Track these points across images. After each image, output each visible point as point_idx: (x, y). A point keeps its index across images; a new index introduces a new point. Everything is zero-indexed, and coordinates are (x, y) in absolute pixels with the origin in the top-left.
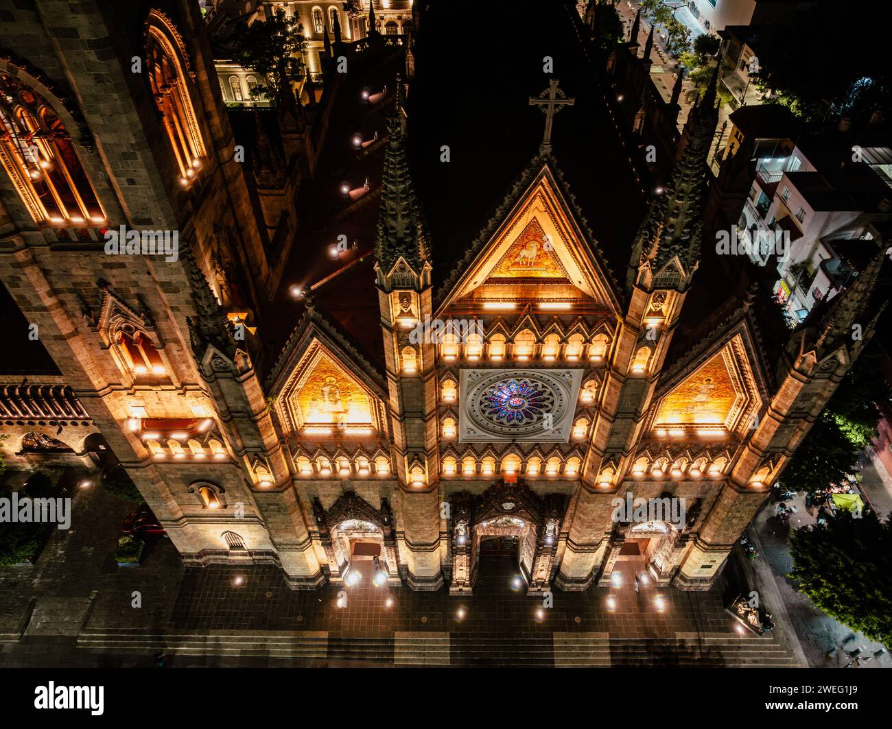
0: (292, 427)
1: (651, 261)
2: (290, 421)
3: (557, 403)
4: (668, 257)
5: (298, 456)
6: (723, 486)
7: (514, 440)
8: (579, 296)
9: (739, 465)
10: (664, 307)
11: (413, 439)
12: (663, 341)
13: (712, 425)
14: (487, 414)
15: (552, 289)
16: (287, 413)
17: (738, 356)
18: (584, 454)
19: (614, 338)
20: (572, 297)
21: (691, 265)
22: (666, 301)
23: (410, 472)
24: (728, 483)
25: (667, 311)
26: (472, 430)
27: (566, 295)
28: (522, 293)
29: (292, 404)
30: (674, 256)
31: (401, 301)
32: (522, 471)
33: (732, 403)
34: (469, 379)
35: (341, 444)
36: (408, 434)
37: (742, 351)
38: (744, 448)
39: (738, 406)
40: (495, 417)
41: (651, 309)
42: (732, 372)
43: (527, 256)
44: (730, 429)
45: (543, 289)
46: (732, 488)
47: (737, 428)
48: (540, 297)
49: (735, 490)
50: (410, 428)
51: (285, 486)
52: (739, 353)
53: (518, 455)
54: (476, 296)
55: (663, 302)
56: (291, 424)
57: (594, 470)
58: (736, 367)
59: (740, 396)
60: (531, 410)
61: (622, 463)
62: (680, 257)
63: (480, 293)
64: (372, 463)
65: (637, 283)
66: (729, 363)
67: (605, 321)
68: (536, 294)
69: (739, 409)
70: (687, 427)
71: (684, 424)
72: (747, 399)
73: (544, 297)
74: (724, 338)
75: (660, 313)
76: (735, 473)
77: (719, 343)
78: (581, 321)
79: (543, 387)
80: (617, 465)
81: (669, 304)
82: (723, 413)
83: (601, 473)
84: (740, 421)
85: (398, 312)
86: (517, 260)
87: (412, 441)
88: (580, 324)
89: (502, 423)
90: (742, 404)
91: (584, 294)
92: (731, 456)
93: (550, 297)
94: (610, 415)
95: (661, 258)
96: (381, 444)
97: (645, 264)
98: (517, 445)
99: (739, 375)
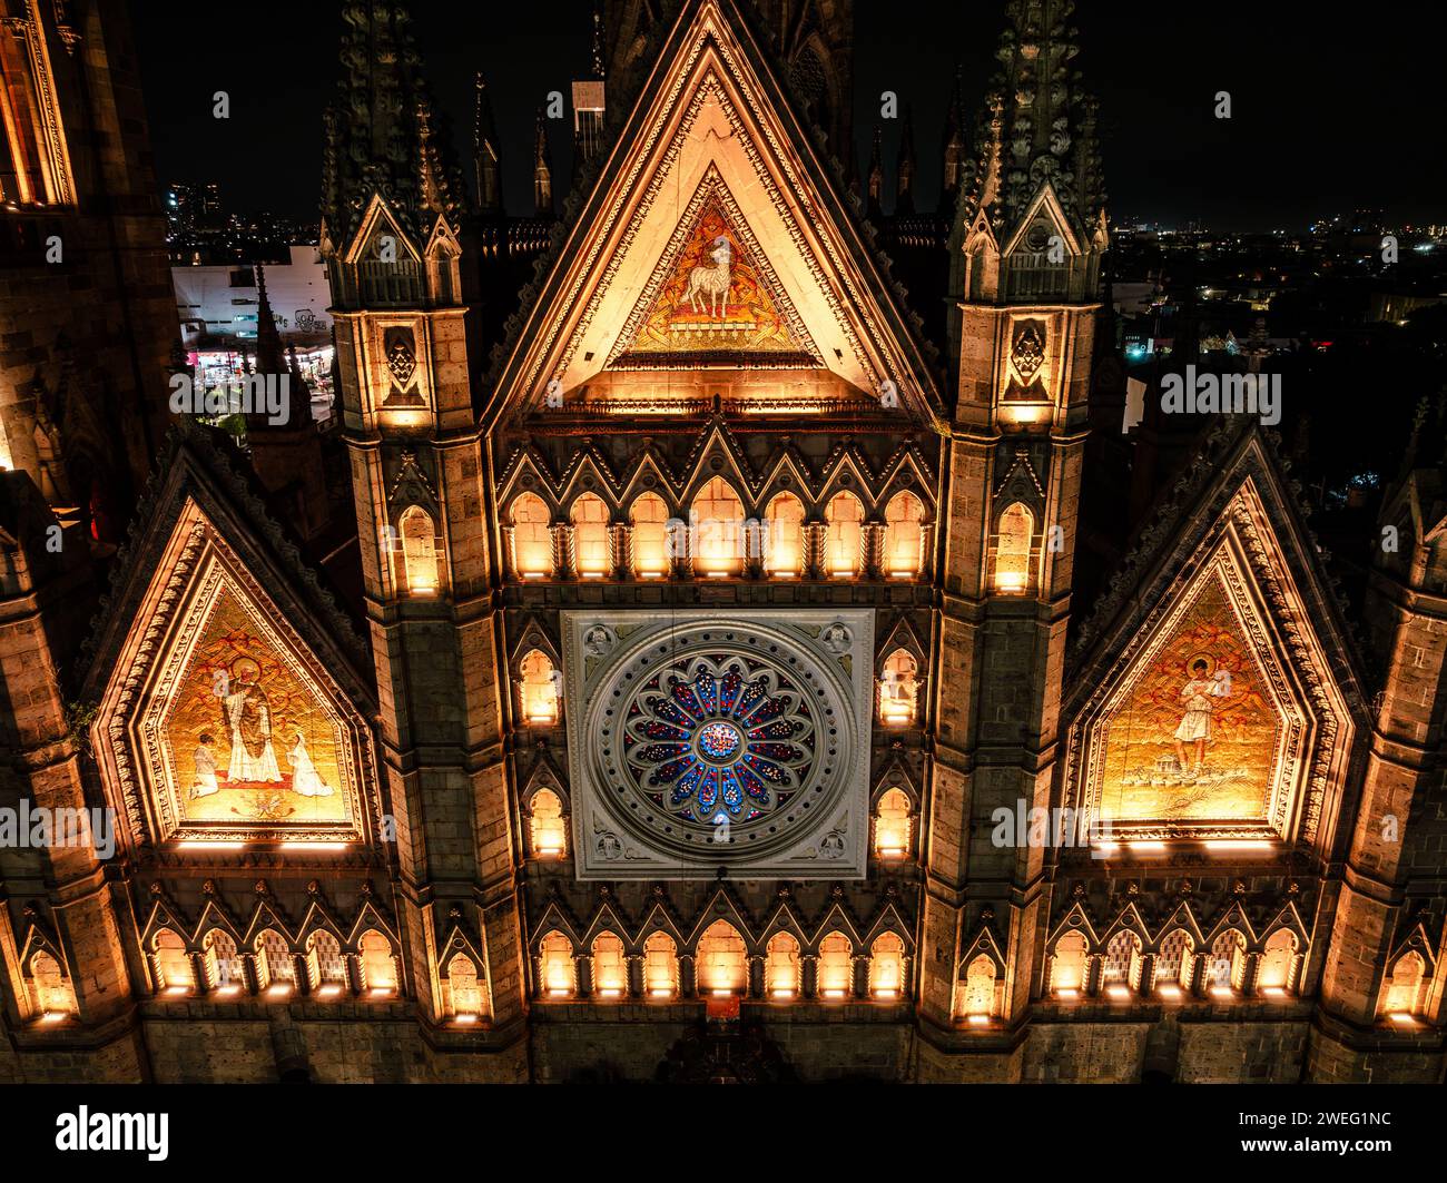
0: (145, 831)
1: (989, 211)
2: (139, 805)
3: (822, 741)
4: (1028, 194)
5: (155, 927)
6: (1307, 1044)
7: (722, 872)
8: (842, 394)
9: (1335, 953)
10: (1044, 373)
11: (446, 848)
12: (1057, 474)
13: (1238, 826)
14: (645, 782)
15: (775, 376)
16: (133, 778)
17: (1260, 570)
18: (911, 918)
19: (938, 503)
20: (823, 394)
21: (1088, 215)
22: (1047, 352)
23: (444, 975)
24: (1319, 1026)
25: (1053, 381)
26: (610, 835)
27: (809, 392)
28: (702, 389)
29: (145, 748)
30: (1040, 189)
31: (390, 352)
32: (753, 988)
33: (1274, 747)
34: (588, 651)
35: (267, 884)
36: (431, 826)
37: (1266, 545)
38: (1336, 894)
39: (1294, 754)
40: (668, 792)
41: (1013, 382)
42: (1255, 632)
43: (707, 287)
44: (1285, 834)
45: (754, 376)
46: (1336, 1038)
47: (1303, 829)
48: (747, 396)
49: (1345, 1043)
50: (435, 805)
51: (106, 1029)
52: (1262, 560)
53: (738, 927)
54: (592, 395)
55: (1039, 353)
56: (142, 818)
57: (944, 968)
58: (1261, 610)
59: (1291, 716)
60: (760, 768)
61: (1015, 933)
62: (1057, 194)
63: (604, 389)
64: (351, 952)
65: (967, 295)
66: (1242, 602)
67: (908, 448)
68: (735, 388)
69: (1298, 762)
70: (1172, 831)
71: (1164, 822)
72: (1309, 721)
73: (756, 395)
74: (1215, 493)
75: (1035, 392)
76: (1330, 985)
77: (1204, 513)
78: (849, 447)
79: (783, 684)
80: (1004, 945)
81: (1056, 357)
82: (1258, 784)
83: (963, 977)
84: (1308, 803)
85: (385, 393)
86: (685, 299)
87: (443, 856)
88: (847, 459)
89: (685, 816)
90: (1301, 744)
91: (849, 387)
92: (1309, 925)
93: (772, 396)
94: (959, 749)
95: (1012, 201)
96: (370, 883)
97: (977, 222)
98: (732, 889)
99: (1275, 641)
